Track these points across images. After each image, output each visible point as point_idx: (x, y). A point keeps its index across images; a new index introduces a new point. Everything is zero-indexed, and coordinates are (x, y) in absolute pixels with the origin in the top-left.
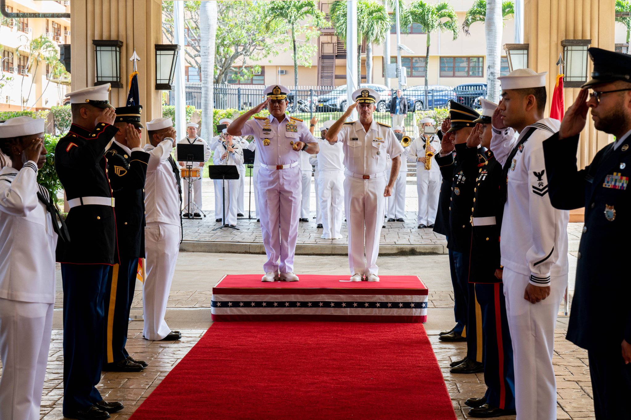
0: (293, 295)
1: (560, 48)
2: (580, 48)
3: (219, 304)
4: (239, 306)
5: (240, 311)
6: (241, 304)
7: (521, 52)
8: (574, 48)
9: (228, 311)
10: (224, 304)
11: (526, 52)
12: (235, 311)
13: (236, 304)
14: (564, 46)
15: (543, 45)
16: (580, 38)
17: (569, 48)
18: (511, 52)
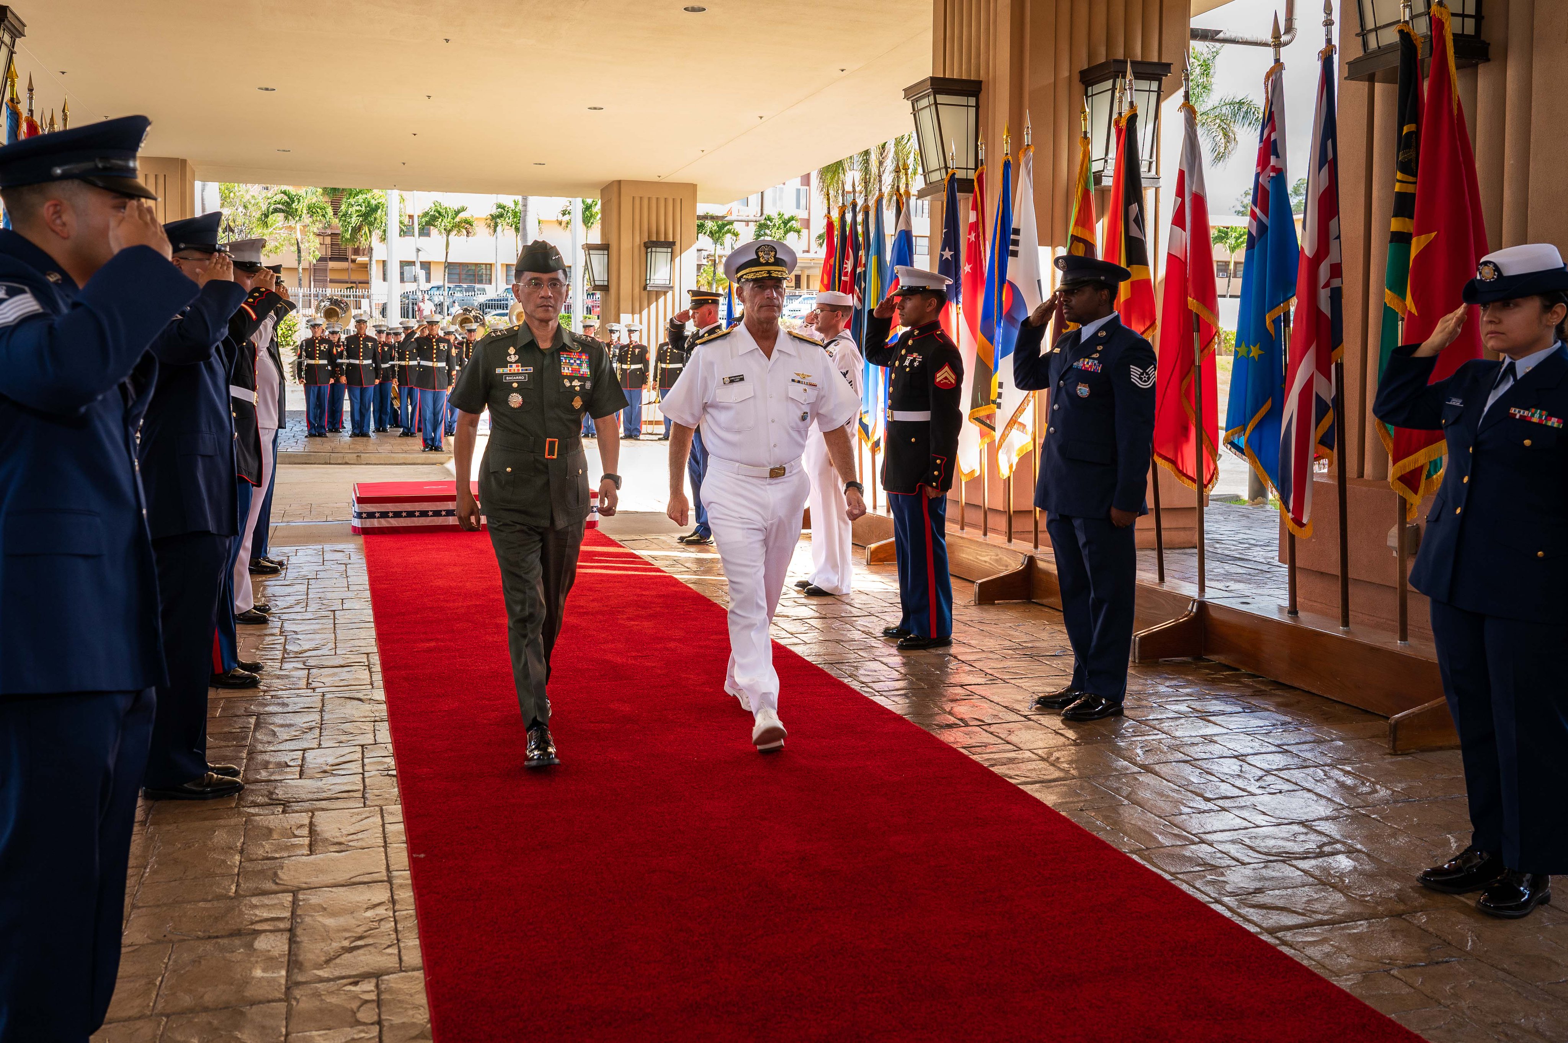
0: (450, 503)
1: (643, 249)
2: (665, 250)
3: (364, 515)
4: (388, 517)
5: (388, 522)
6: (391, 515)
7: (601, 252)
8: (658, 249)
9: (375, 523)
10: (371, 515)
11: (606, 252)
12: (384, 523)
13: (384, 515)
14: (647, 248)
15: (626, 244)
16: (663, 240)
17: (654, 249)
18: (591, 252)
